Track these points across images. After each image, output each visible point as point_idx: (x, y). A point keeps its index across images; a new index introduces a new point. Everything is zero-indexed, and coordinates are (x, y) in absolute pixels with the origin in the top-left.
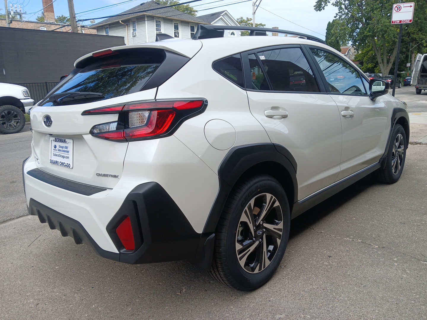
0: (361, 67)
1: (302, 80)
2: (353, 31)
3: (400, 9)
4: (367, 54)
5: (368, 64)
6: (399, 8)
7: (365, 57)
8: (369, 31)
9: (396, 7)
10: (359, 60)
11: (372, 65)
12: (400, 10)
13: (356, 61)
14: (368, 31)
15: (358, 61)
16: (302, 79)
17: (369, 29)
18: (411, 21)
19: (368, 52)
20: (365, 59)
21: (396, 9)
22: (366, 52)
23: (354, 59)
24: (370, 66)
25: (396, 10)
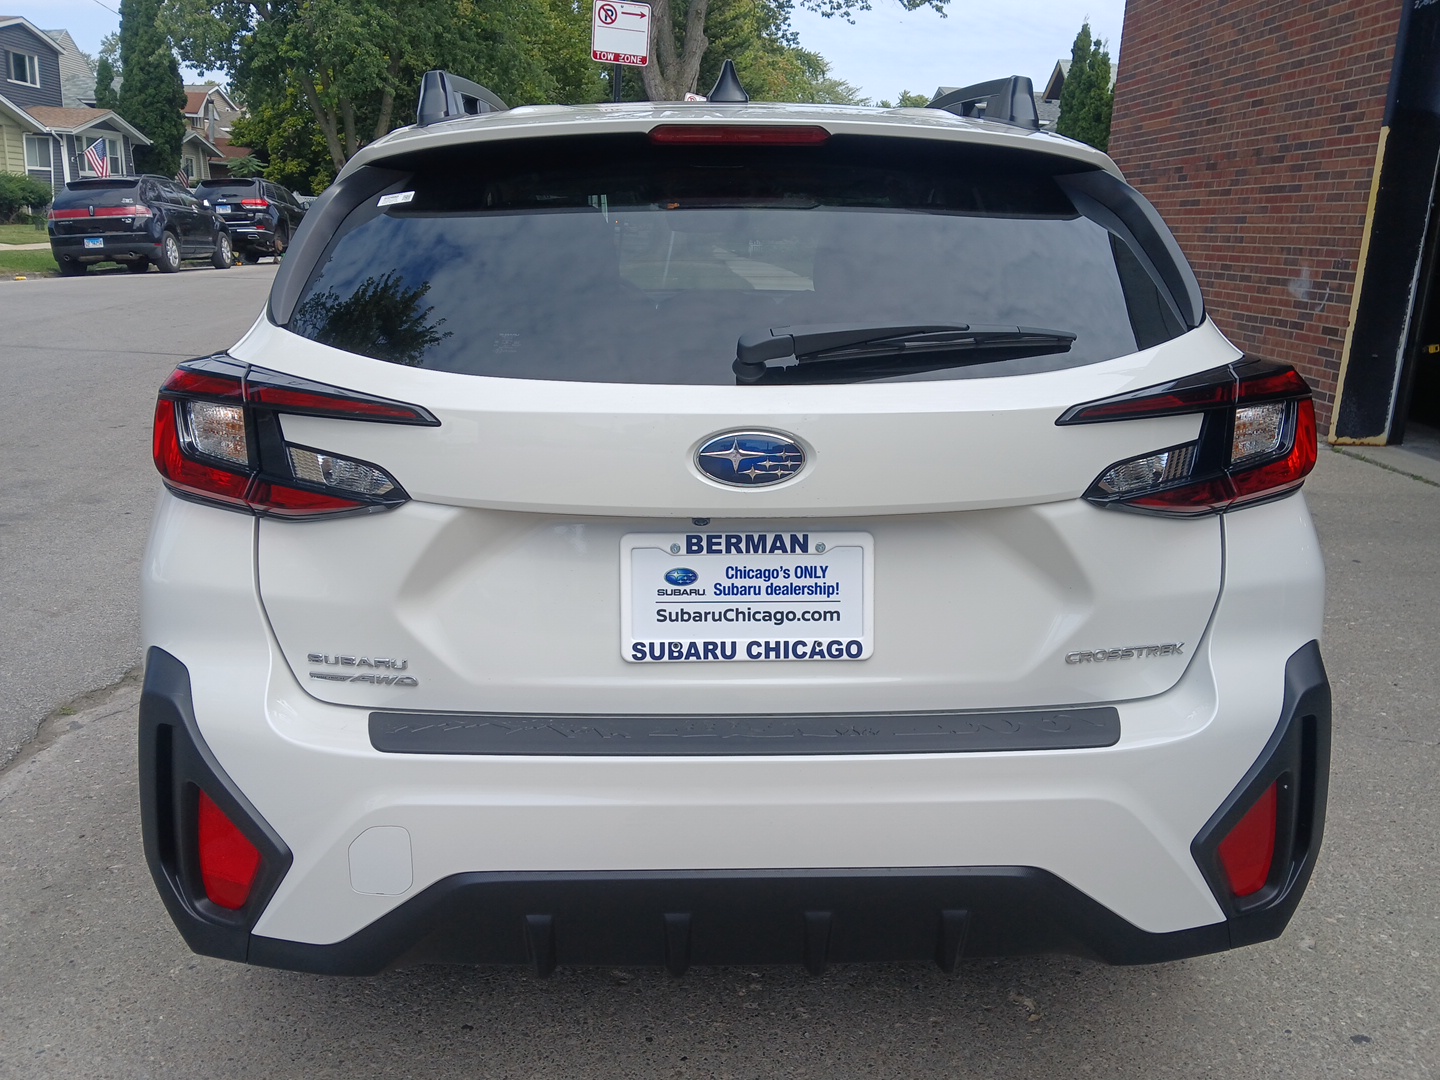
0: (263, 167)
1: (126, 205)
2: (231, 38)
3: (613, 17)
4: (278, 126)
5: (284, 158)
6: (610, 13)
7: (270, 134)
8: (294, 45)
9: (602, 7)
10: (252, 142)
11: (299, 164)
12: (613, 21)
13: (241, 146)
14: (290, 44)
15: (248, 145)
16: (127, 201)
17: (293, 36)
18: (644, 60)
19: (281, 117)
20: (273, 141)
21: (603, 13)
22: (274, 118)
23: (229, 137)
24: (292, 166)
25: (604, 19)
